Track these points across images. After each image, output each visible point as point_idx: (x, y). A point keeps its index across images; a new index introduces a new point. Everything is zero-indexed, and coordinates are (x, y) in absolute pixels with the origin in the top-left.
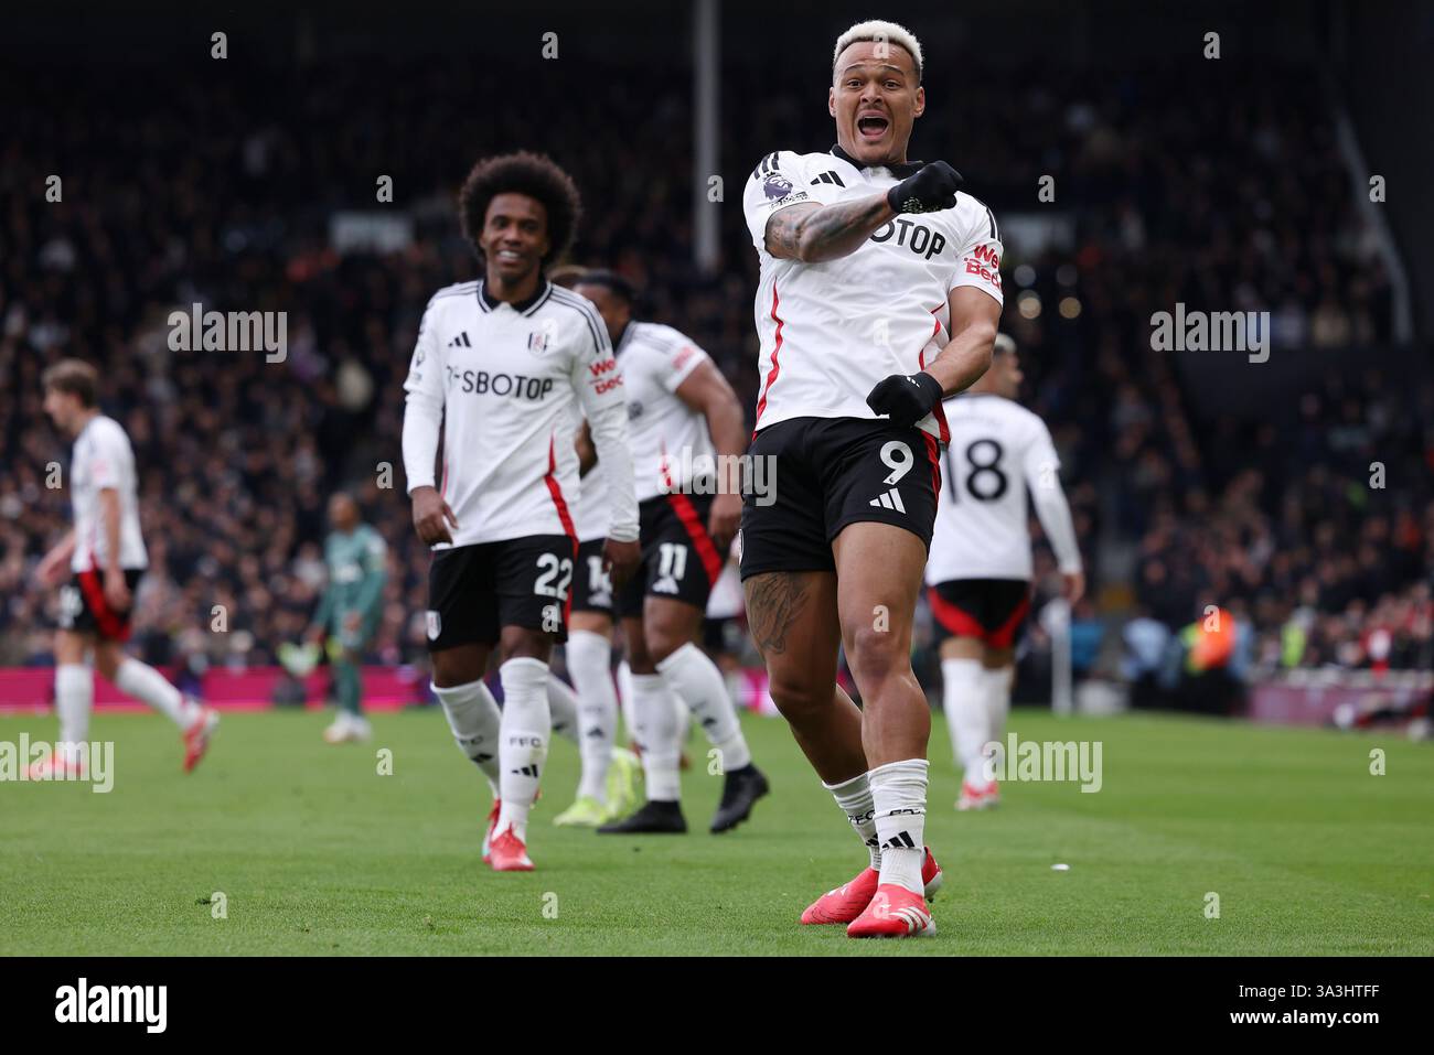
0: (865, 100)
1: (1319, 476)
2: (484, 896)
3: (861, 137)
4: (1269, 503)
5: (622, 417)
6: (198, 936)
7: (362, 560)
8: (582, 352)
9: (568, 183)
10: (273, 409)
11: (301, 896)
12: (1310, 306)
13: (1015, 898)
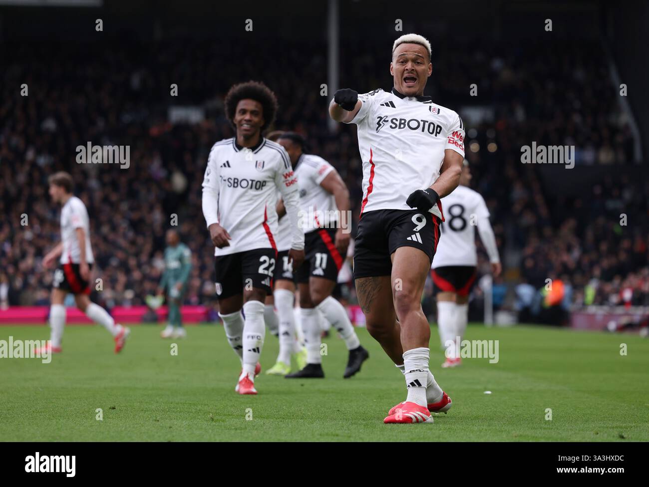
0: (407, 70)
1: (601, 221)
2: (236, 405)
3: (405, 84)
4: (579, 233)
5: (297, 196)
6: (110, 423)
7: (181, 259)
8: (279, 169)
9: (272, 95)
10: (143, 192)
11: (155, 406)
12: (598, 146)
13: (468, 406)
